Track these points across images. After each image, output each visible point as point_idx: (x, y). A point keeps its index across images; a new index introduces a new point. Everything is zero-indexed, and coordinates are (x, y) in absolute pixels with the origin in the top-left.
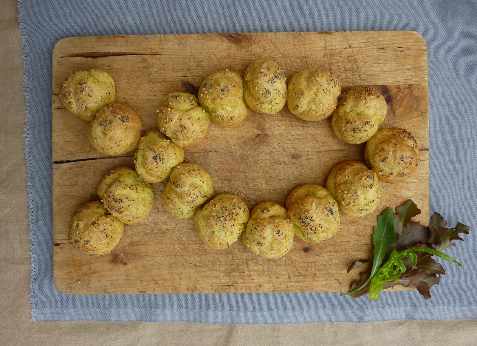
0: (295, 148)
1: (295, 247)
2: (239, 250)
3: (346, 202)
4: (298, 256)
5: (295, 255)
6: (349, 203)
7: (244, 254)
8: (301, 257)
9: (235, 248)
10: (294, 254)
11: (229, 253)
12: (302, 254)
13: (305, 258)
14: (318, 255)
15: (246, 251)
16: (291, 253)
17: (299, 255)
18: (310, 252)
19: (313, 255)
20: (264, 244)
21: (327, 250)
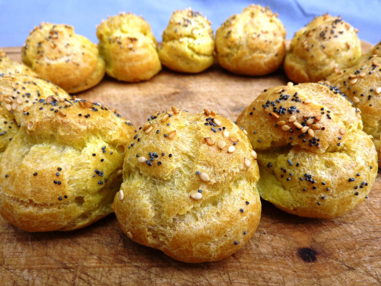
0: (235, 102)
1: (273, 248)
2: (100, 259)
3: (362, 93)
4: (287, 274)
5: (278, 271)
6: (371, 91)
7: (114, 269)
8: (299, 276)
9: (91, 254)
10: (274, 268)
11: (66, 268)
12: (298, 265)
13: (311, 278)
14: (351, 269)
15: (125, 262)
16: (262, 266)
17: (290, 271)
18: (320, 260)
19: (336, 268)
20: (167, 155)
21: (371, 253)
